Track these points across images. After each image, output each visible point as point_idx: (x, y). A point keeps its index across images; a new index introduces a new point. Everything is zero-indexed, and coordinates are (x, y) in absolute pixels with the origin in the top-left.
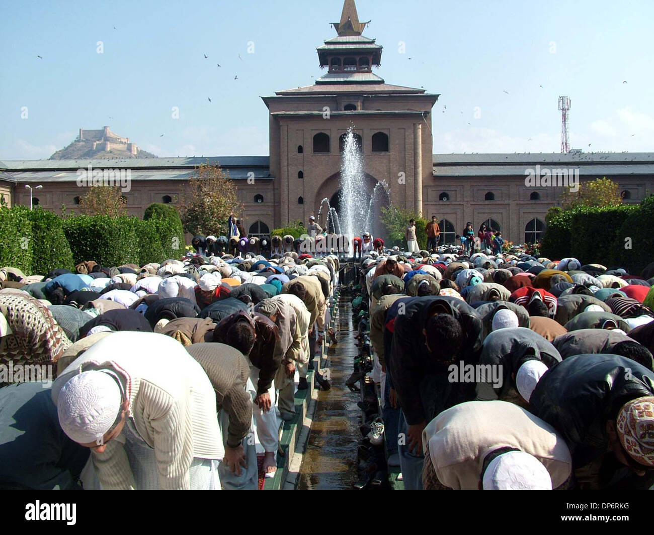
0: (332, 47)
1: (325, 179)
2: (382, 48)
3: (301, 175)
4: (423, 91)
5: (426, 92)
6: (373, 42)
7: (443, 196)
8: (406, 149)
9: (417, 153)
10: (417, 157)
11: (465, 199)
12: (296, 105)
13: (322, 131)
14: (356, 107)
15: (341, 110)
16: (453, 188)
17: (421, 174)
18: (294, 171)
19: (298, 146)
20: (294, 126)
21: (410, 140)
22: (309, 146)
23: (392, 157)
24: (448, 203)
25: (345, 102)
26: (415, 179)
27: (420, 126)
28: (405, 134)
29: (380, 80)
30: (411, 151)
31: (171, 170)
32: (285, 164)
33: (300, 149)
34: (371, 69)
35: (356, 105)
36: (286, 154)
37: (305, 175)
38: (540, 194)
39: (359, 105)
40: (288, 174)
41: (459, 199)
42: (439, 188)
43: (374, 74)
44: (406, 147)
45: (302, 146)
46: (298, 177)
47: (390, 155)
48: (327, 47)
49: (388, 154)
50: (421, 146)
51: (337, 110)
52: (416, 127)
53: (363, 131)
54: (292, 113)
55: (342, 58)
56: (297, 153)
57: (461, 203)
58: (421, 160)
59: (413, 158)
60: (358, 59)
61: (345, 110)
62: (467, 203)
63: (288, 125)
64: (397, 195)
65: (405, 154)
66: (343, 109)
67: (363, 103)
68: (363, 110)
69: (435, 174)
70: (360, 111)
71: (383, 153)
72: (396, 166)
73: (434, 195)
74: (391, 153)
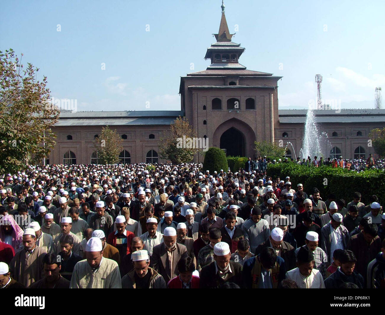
0: (216, 48)
1: (219, 124)
2: (245, 49)
3: (205, 122)
4: (271, 75)
5: (273, 75)
6: (238, 46)
7: (284, 134)
8: (265, 108)
9: (271, 110)
10: (271, 112)
11: (297, 136)
12: (201, 82)
13: (218, 97)
14: (236, 84)
15: (227, 85)
16: (290, 130)
17: (273, 122)
18: (201, 120)
19: (203, 106)
20: (200, 94)
21: (267, 103)
22: (209, 106)
23: (257, 112)
24: (288, 138)
25: (229, 81)
26: (270, 125)
27: (273, 95)
28: (264, 99)
29: (244, 67)
30: (268, 109)
31: (122, 119)
32: (196, 116)
33: (205, 108)
34: (238, 61)
35: (236, 82)
36: (197, 110)
37: (208, 122)
38: (338, 133)
39: (237, 82)
40: (198, 122)
41: (293, 136)
42: (282, 130)
43: (240, 64)
44: (265, 106)
45: (206, 106)
46: (203, 124)
47: (256, 111)
48: (213, 48)
49: (255, 110)
50: (273, 106)
51: (225, 85)
52: (270, 95)
53: (241, 97)
54: (200, 86)
55: (221, 55)
56: (203, 110)
57: (295, 138)
58: (273, 114)
59: (269, 113)
60: (230, 55)
61: (230, 85)
62: (298, 138)
63: (197, 94)
64: (260, 134)
65: (264, 111)
66: (228, 84)
67: (239, 81)
68: (239, 85)
69: (280, 122)
70: (238, 86)
71: (252, 110)
72: (260, 117)
73: (280, 134)
74: (257, 110)
